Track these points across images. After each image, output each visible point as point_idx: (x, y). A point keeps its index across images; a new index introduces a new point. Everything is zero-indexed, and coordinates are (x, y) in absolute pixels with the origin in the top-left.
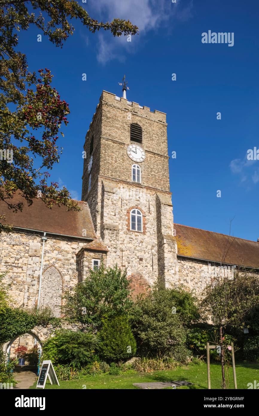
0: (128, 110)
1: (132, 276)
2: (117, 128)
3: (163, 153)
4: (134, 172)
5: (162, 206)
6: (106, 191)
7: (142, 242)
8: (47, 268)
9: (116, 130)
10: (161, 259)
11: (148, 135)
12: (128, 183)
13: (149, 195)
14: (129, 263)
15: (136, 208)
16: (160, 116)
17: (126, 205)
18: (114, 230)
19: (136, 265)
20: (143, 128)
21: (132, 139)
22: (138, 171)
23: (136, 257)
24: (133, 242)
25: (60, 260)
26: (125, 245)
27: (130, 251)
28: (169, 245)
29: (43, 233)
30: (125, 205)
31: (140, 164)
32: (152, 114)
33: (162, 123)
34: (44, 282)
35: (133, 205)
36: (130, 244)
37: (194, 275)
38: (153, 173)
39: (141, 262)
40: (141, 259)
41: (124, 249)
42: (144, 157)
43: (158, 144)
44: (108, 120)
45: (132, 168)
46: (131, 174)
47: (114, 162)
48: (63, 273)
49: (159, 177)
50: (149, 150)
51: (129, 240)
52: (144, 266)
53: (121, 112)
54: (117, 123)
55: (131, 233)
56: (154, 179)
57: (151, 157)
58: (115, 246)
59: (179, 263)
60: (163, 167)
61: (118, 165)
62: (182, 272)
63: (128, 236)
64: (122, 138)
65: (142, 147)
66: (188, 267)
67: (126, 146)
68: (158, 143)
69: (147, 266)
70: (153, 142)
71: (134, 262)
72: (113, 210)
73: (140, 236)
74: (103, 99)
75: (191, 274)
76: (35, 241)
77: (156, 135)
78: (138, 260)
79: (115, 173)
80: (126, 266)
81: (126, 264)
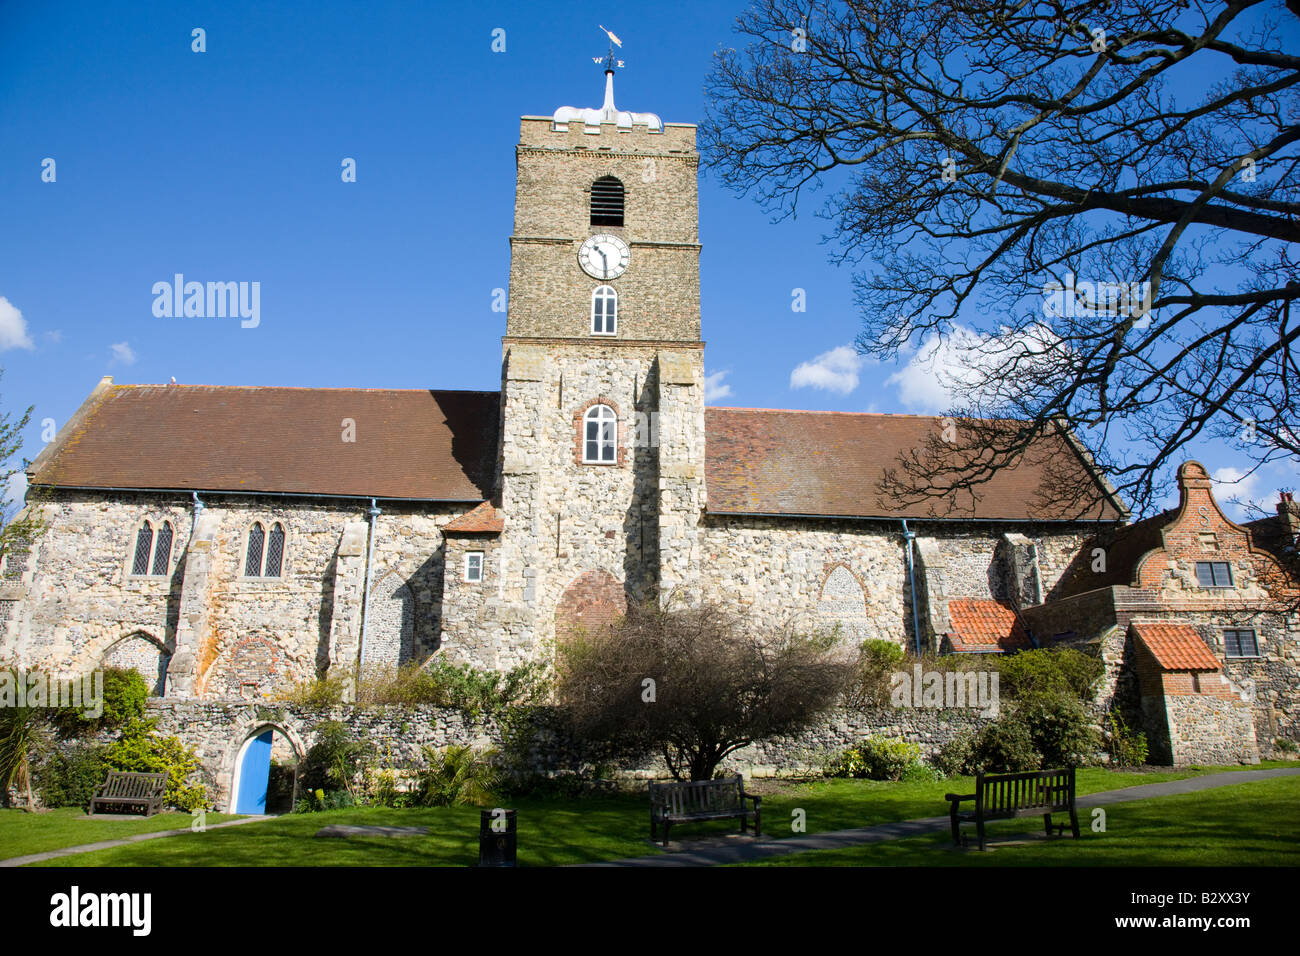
0: (587, 147)
1: (584, 580)
2: (554, 203)
3: (682, 238)
4: (599, 310)
5: (662, 389)
6: (510, 380)
7: (613, 489)
8: (382, 577)
9: (551, 209)
11: (641, 199)
12: (577, 342)
13: (635, 362)
14: (576, 547)
15: (599, 403)
16: (680, 137)
17: (574, 399)
18: (526, 474)
19: (597, 550)
20: (626, 183)
21: (596, 221)
22: (611, 303)
23: (597, 530)
24: (590, 492)
25: (409, 556)
26: (569, 503)
27: (579, 515)
28: (676, 492)
29: (370, 501)
30: (570, 399)
31: (615, 282)
32: (655, 138)
33: (681, 155)
34: (376, 609)
35: (591, 397)
36: (582, 497)
37: (767, 559)
38: (652, 298)
39: (609, 541)
40: (609, 535)
41: (564, 511)
42: (625, 262)
43: (671, 216)
44: (532, 191)
45: (594, 296)
46: (589, 314)
47: (543, 294)
48: (418, 585)
49: (667, 307)
50: (641, 241)
51: (578, 489)
52: (618, 551)
53: (566, 158)
54: (557, 189)
55: (586, 470)
56: (653, 314)
57: (646, 256)
58: (526, 513)
60: (682, 277)
61: (557, 298)
63: (578, 478)
64: (567, 226)
65: (621, 237)
66: (751, 540)
67: (577, 244)
68: (669, 213)
69: (624, 551)
70: (656, 213)
71: (591, 542)
72: (527, 424)
73: (608, 474)
74: (521, 141)
75: (758, 558)
76: (357, 519)
77: (663, 194)
78: (603, 536)
79: (545, 321)
80: (570, 555)
81: (570, 550)
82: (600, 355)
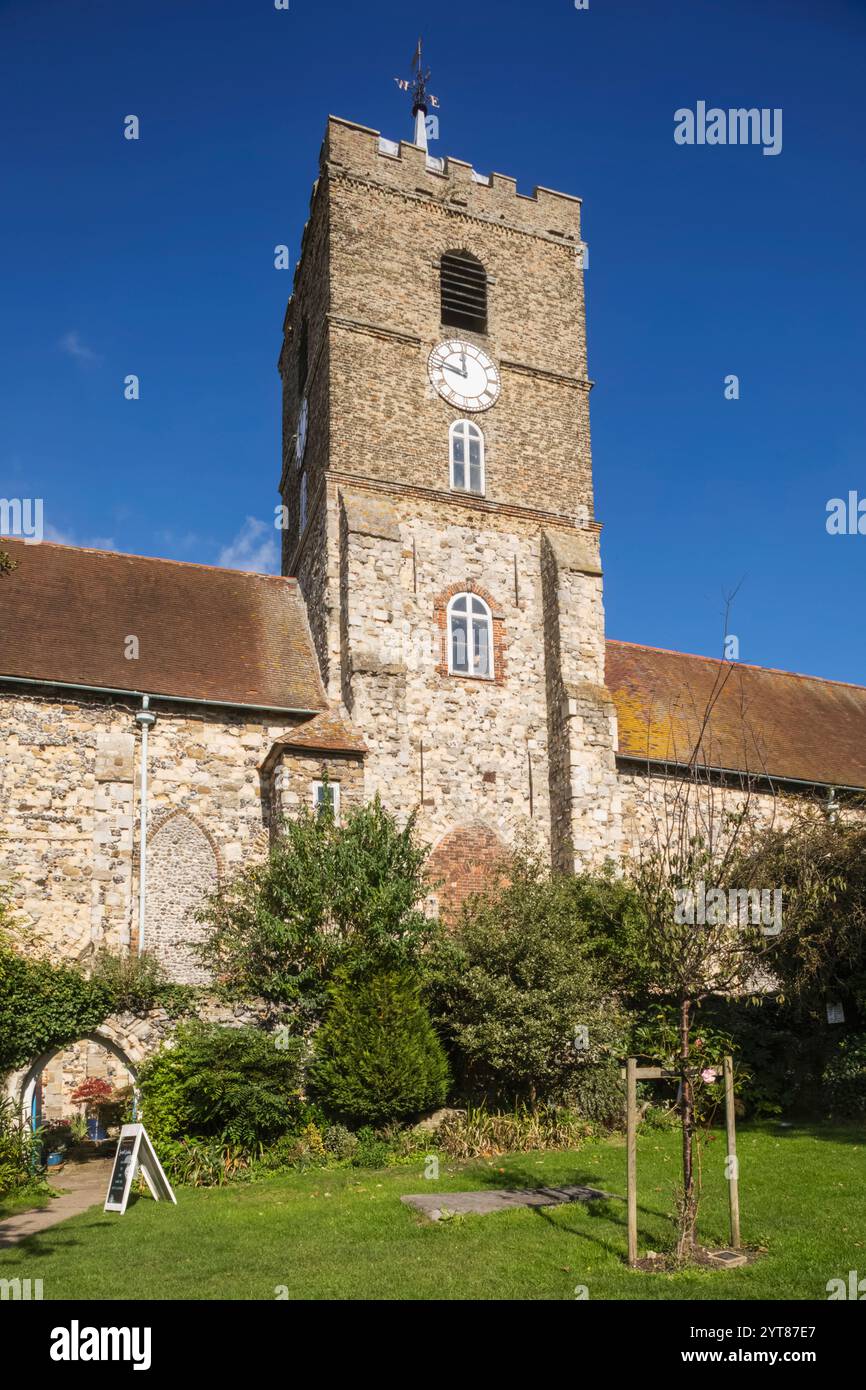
0: (430, 194)
1: (459, 837)
2: (388, 275)
3: (567, 369)
4: (459, 454)
5: (562, 576)
6: (353, 532)
7: (491, 715)
8: (164, 821)
9: (384, 283)
10: (559, 772)
11: (510, 298)
12: (435, 496)
13: (514, 539)
14: (446, 791)
15: (469, 591)
16: (559, 212)
17: (433, 580)
18: (389, 674)
19: (473, 796)
20: (491, 267)
21: (450, 318)
22: (474, 446)
23: (471, 769)
24: (460, 715)
25: (204, 790)
26: (432, 728)
27: (448, 747)
28: (589, 720)
29: (140, 698)
30: (427, 580)
31: (480, 417)
32: (525, 204)
33: (563, 241)
34: (157, 868)
35: (456, 580)
36: (450, 722)
37: (679, 825)
38: (529, 451)
39: (488, 785)
40: (489, 777)
41: (427, 741)
42: (493, 389)
43: (550, 333)
44: (353, 247)
45: (452, 434)
46: (447, 458)
47: (381, 416)
48: (219, 833)
49: (552, 466)
50: (512, 360)
51: (444, 710)
52: (500, 800)
53: (402, 206)
54: (389, 253)
55: (452, 683)
56: (533, 474)
57: (520, 386)
58: (391, 732)
59: (627, 783)
60: (568, 426)
61: (399, 427)
62: (639, 815)
63: (443, 694)
64: (409, 316)
65: (487, 349)
66: (660, 798)
67: (425, 349)
68: (548, 328)
69: (510, 800)
70: (530, 323)
71: (466, 786)
72: (381, 603)
73: (483, 692)
74: (332, 157)
76: (115, 728)
77: (540, 296)
78: (480, 778)
79: (385, 458)
80: (438, 802)
81: (437, 794)
82: (465, 522)
